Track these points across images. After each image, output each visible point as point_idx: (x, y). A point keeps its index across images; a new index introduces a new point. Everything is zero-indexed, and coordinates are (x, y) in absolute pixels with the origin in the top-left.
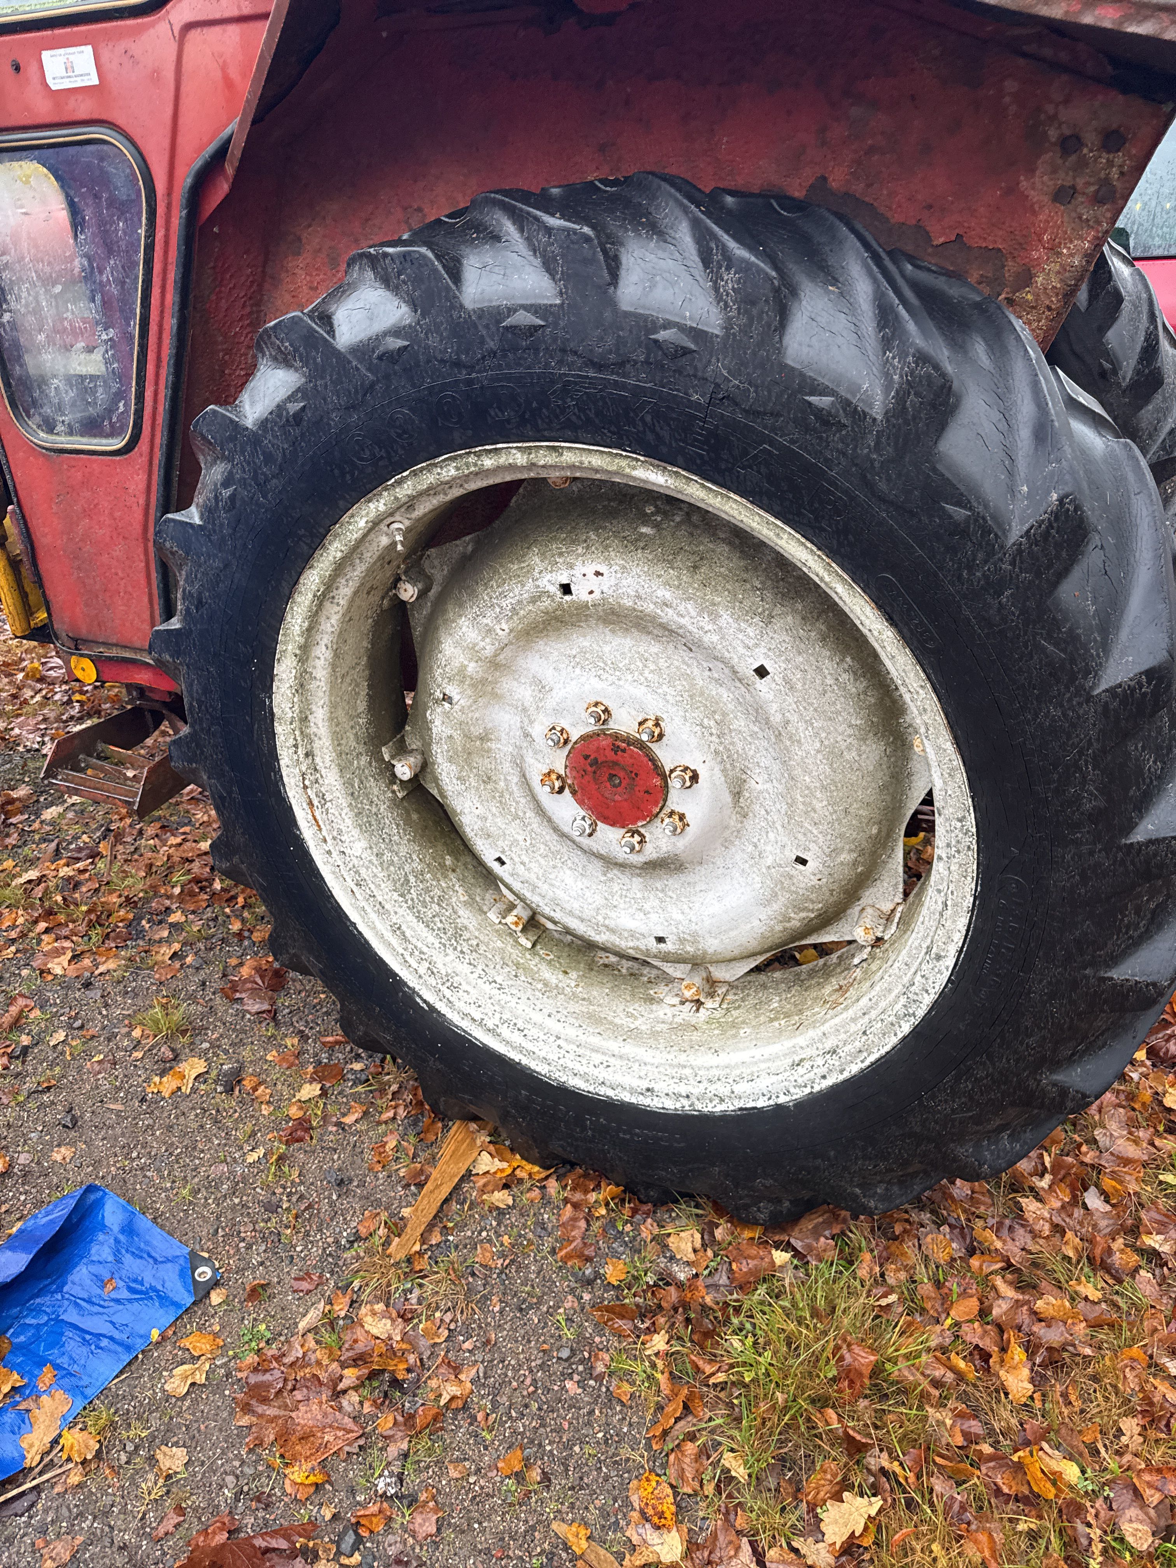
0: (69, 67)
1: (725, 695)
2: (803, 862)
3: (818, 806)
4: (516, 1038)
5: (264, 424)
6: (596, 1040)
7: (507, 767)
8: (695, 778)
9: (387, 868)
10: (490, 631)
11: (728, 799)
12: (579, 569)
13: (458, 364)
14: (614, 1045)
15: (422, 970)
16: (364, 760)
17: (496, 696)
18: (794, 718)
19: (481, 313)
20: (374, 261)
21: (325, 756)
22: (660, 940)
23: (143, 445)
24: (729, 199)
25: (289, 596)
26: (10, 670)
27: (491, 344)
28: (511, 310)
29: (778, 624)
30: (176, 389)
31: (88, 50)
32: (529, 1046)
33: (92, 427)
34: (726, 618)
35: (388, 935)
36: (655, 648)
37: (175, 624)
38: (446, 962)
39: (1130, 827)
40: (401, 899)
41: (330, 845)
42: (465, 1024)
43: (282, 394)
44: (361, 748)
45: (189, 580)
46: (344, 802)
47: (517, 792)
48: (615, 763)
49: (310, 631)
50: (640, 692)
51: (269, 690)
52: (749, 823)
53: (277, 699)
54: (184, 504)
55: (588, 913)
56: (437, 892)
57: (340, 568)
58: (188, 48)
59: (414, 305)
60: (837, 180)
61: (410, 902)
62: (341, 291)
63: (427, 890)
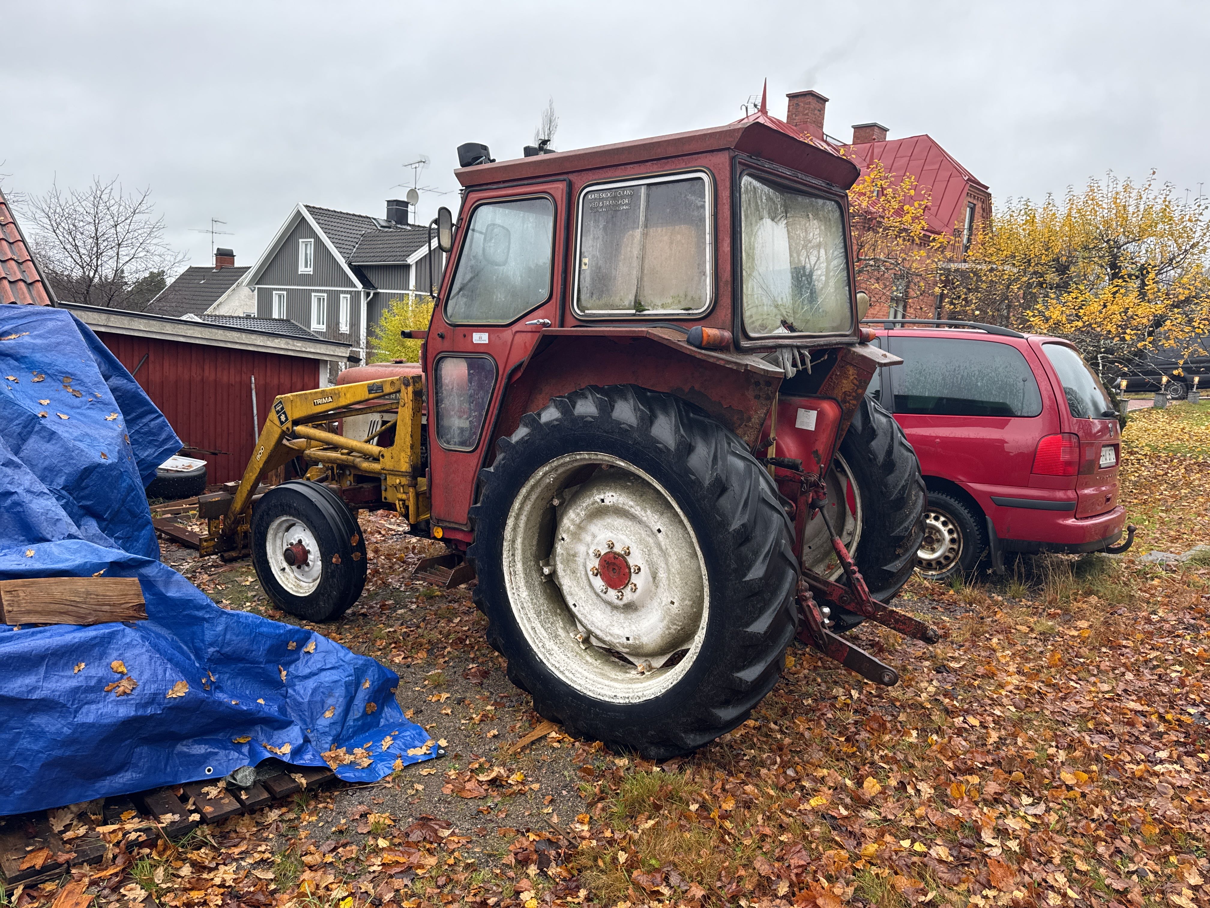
0: (480, 338)
1: (651, 540)
2: (673, 603)
3: (677, 580)
4: (571, 676)
5: (517, 442)
6: (601, 680)
7: (581, 568)
8: (639, 569)
9: (534, 605)
10: (578, 514)
11: (651, 579)
12: (607, 494)
13: (572, 429)
14: (607, 682)
15: (540, 645)
16: (532, 563)
17: (580, 540)
18: (669, 547)
19: (578, 417)
20: (554, 401)
21: (519, 557)
22: (628, 639)
23: (479, 450)
24: (649, 394)
25: (516, 496)
26: (391, 557)
27: (581, 425)
28: (586, 417)
29: (665, 515)
30: (493, 432)
31: (487, 334)
32: (575, 679)
33: (463, 444)
34: (649, 512)
35: (530, 630)
36: (630, 523)
37: (479, 505)
38: (550, 644)
39: (745, 575)
40: (537, 618)
41: (514, 591)
42: (553, 669)
43: (524, 434)
44: (532, 558)
45: (486, 490)
46: (522, 575)
47: (584, 578)
48: (614, 564)
49: (521, 509)
50: (623, 537)
51: (504, 529)
52: (658, 590)
53: (506, 532)
54: (490, 466)
55: (604, 627)
56: (551, 620)
57: (533, 488)
58: (516, 337)
59: (562, 413)
60: (697, 387)
61: (540, 620)
62: (545, 408)
63: (548, 618)
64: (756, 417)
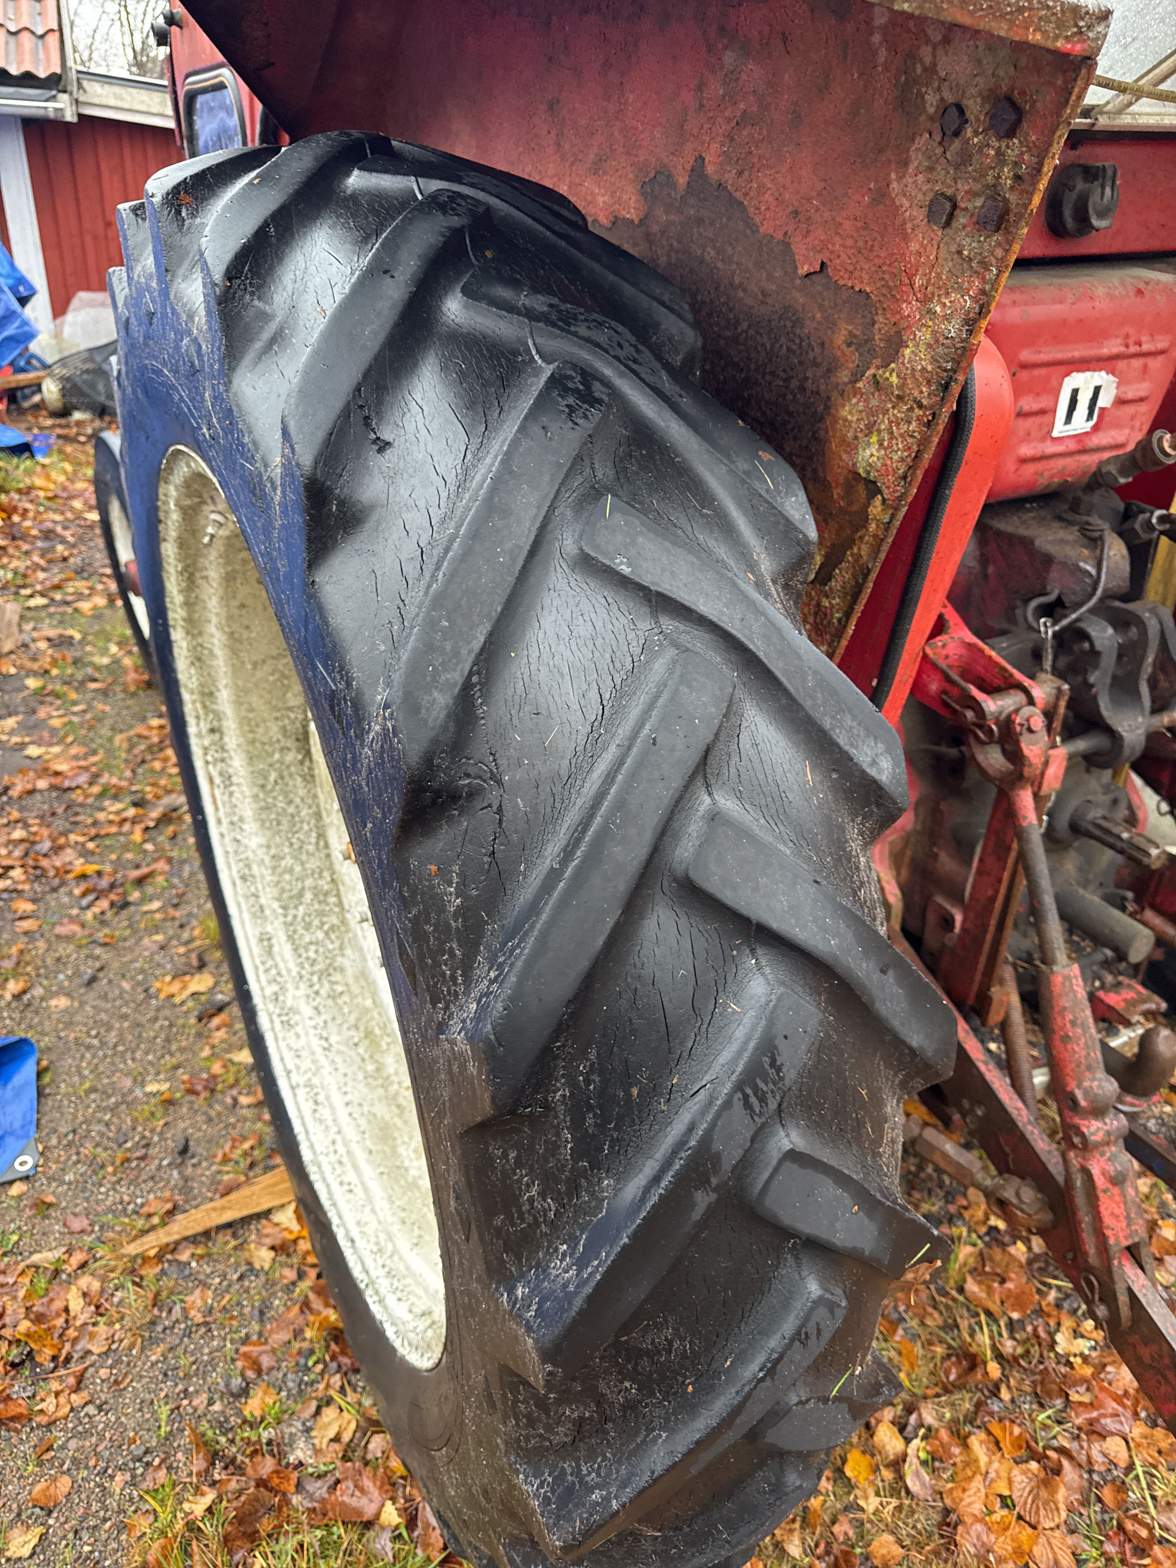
6: (363, 1157)
9: (281, 875)
21: (234, 738)
25: (162, 564)
40: (280, 911)
41: (224, 829)
46: (252, 791)
51: (173, 656)
60: (712, 162)
61: (290, 918)
64: (924, 336)
